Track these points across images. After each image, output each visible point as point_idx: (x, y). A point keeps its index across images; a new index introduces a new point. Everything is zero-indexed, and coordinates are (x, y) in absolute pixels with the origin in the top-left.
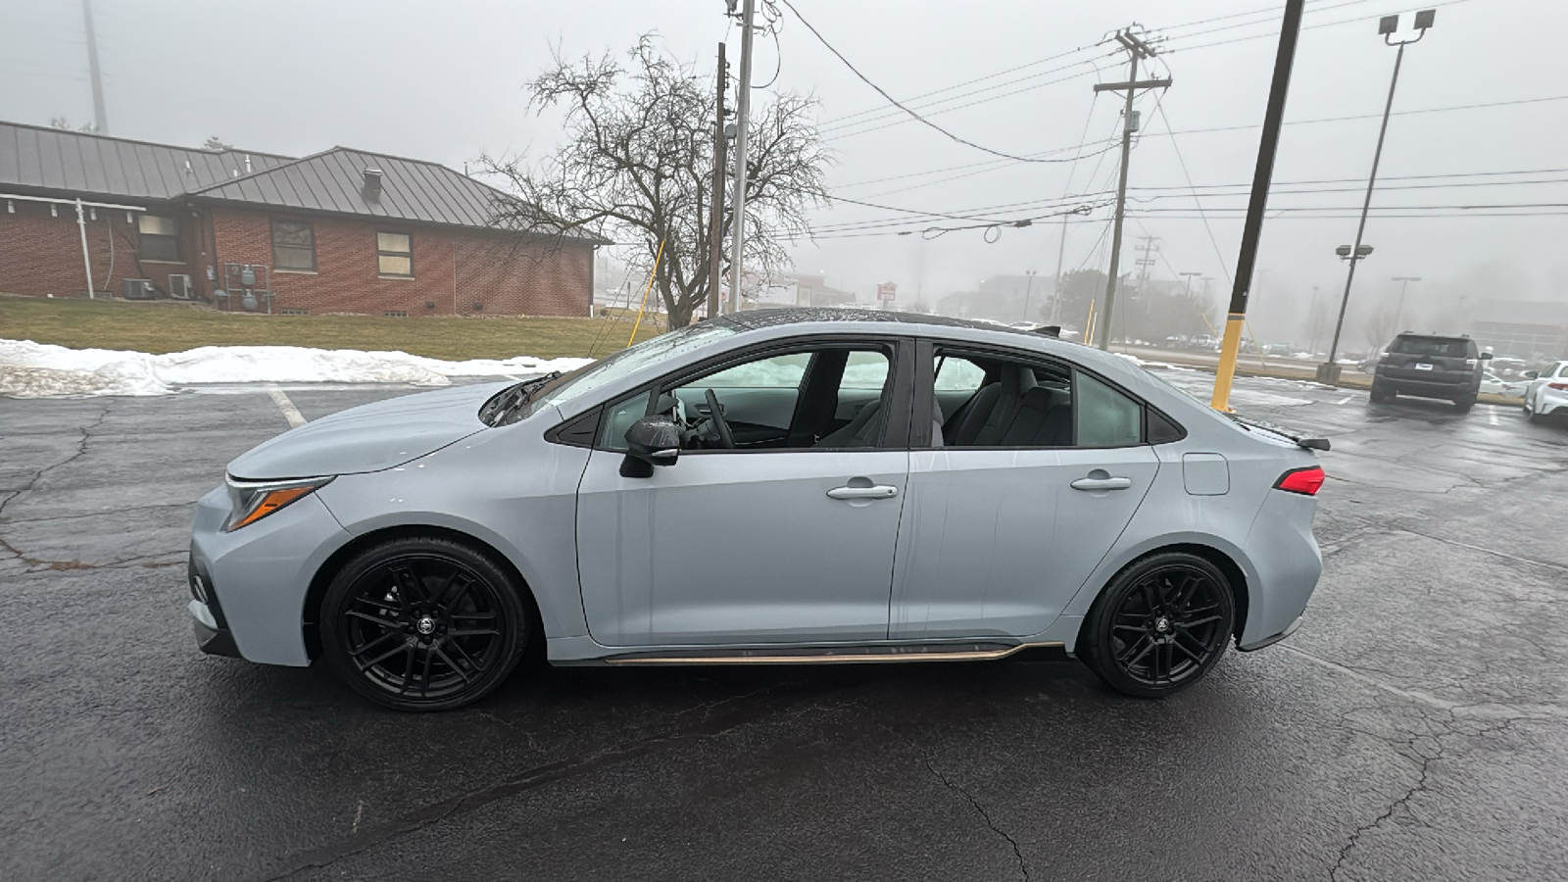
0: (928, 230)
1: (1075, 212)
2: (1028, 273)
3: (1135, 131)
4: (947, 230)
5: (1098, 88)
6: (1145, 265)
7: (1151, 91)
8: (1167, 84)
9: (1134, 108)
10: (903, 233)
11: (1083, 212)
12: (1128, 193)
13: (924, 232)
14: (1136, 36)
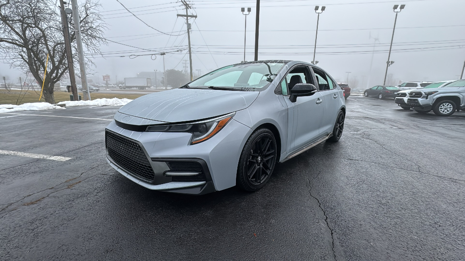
0: (131, 56)
1: (178, 51)
2: (155, 70)
3: (190, 29)
4: (138, 56)
5: (178, 15)
6: (186, 68)
7: (192, 18)
8: (196, 17)
9: (189, 23)
10: (122, 57)
11: (180, 51)
12: (191, 46)
13: (130, 56)
14: (186, 2)
